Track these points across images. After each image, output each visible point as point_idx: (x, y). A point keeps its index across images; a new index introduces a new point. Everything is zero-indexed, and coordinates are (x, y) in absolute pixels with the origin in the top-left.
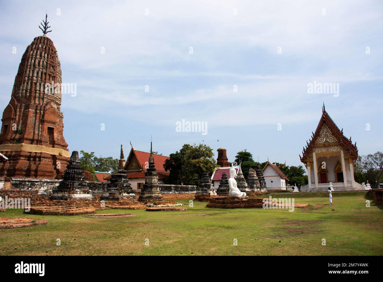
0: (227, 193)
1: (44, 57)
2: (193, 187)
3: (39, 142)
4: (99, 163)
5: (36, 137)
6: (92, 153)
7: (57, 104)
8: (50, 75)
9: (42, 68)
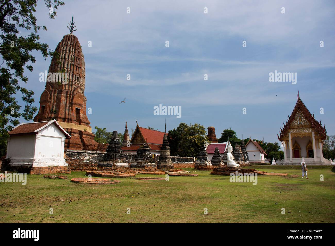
0: (218, 164)
1: (72, 52)
2: (191, 158)
3: (69, 120)
4: (106, 137)
5: (67, 117)
6: (104, 128)
7: (82, 90)
8: (77, 66)
9: (70, 60)
